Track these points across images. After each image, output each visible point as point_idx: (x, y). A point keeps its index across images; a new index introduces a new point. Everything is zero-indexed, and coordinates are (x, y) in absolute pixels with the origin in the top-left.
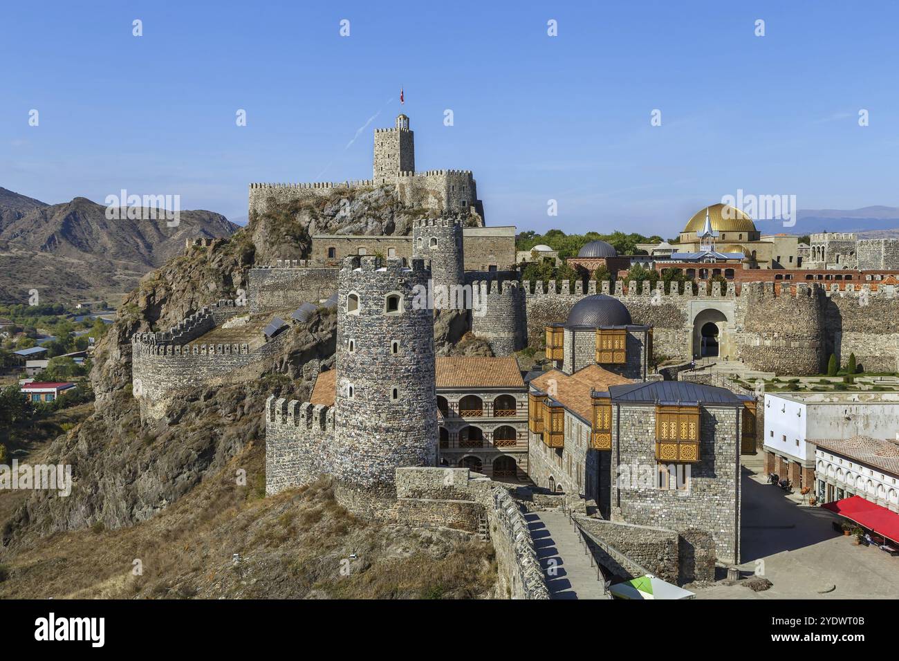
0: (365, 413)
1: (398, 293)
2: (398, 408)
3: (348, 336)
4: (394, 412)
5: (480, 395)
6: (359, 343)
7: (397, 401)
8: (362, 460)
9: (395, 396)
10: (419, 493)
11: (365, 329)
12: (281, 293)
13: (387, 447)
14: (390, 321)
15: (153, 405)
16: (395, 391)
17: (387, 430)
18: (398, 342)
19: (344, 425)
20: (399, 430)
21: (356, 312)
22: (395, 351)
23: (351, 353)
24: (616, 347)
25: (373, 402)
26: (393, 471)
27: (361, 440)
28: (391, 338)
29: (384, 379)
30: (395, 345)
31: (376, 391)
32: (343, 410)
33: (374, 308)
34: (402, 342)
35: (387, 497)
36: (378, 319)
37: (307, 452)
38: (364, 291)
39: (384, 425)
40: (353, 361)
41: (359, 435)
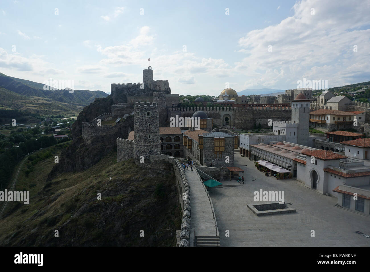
0: (142, 142)
1: (150, 111)
2: (150, 140)
3: (137, 123)
4: (149, 141)
5: (171, 136)
6: (140, 124)
7: (150, 139)
8: (141, 153)
9: (150, 137)
10: (156, 161)
11: (141, 121)
12: (120, 112)
13: (148, 150)
14: (148, 118)
15: (88, 141)
16: (149, 136)
17: (148, 146)
18: (150, 124)
19: (137, 145)
20: (151, 146)
21: (139, 117)
22: (149, 126)
23: (138, 127)
24: (204, 124)
25: (144, 139)
26: (149, 156)
27: (141, 148)
28: (148, 123)
29: (147, 133)
30: (149, 124)
31: (145, 136)
32: (137, 141)
33: (144, 115)
34: (151, 124)
35: (148, 162)
36: (145, 118)
37: (127, 152)
38: (141, 111)
39: (147, 145)
40: (139, 129)
41: (141, 147)
